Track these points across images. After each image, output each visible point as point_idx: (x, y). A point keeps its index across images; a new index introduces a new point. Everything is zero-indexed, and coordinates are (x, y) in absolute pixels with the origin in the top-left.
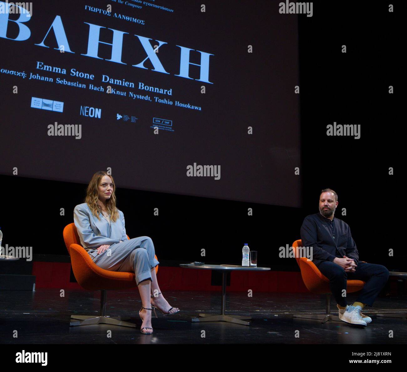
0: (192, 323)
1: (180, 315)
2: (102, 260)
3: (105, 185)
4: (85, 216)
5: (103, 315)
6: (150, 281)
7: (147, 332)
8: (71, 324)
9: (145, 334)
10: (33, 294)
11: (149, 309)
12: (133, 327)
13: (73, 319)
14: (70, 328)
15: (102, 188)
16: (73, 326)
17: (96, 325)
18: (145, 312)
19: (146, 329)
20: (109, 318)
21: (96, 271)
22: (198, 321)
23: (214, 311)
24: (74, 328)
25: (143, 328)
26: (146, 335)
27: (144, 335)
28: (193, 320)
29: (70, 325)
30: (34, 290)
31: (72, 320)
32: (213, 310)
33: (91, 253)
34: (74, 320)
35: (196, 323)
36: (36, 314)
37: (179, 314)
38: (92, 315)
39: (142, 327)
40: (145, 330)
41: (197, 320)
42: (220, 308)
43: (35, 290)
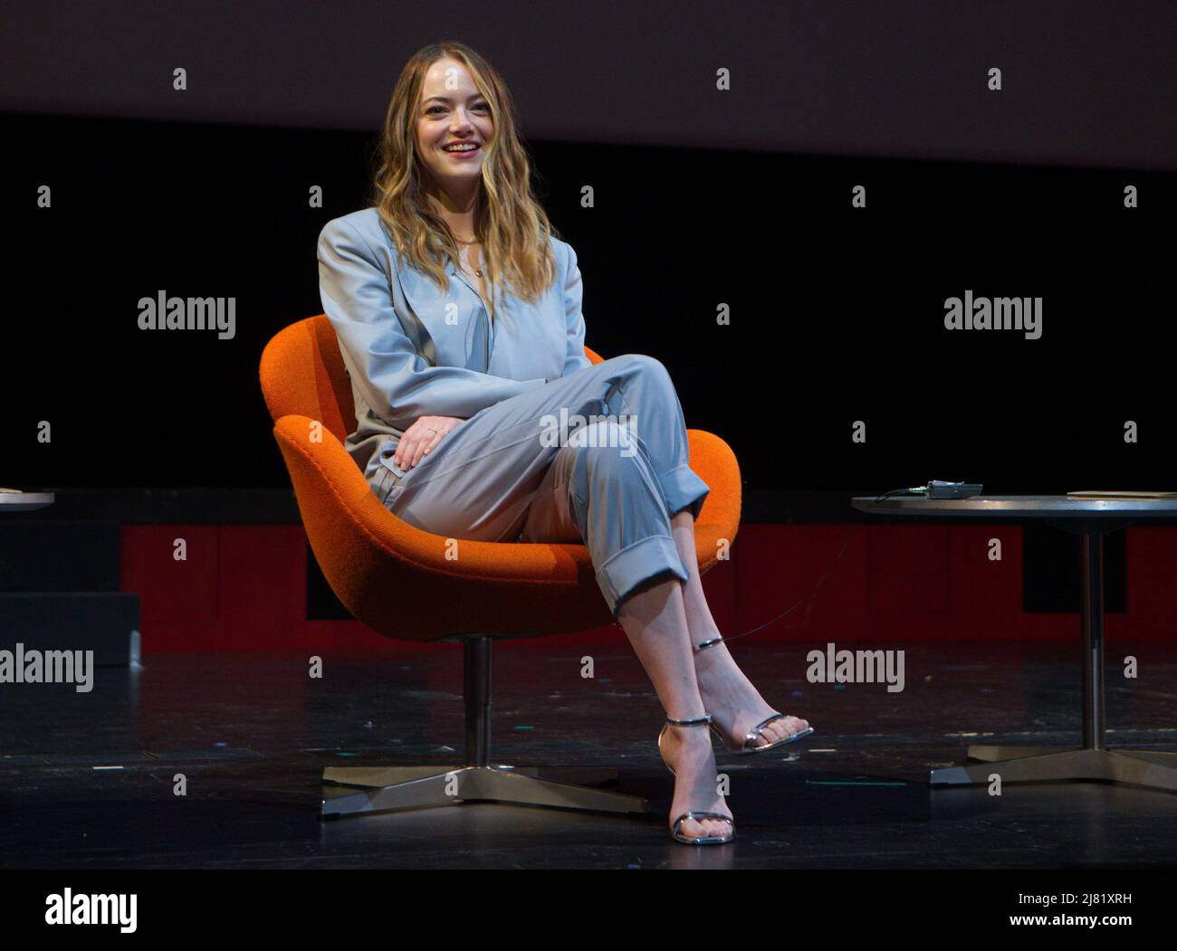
0: (933, 793)
1: (870, 756)
2: (429, 487)
3: (442, 108)
4: (368, 271)
5: (479, 761)
6: (677, 588)
7: (703, 834)
8: (328, 807)
9: (694, 845)
10: (135, 683)
11: (697, 723)
12: (632, 817)
13: (333, 784)
14: (323, 825)
15: (429, 126)
16: (335, 817)
17: (448, 808)
18: (678, 737)
19: (699, 820)
20: (509, 775)
21: (388, 544)
22: (966, 780)
23: (1044, 733)
24: (342, 824)
25: (684, 817)
26: (699, 850)
27: (691, 850)
28: (937, 776)
29: (323, 813)
30: (135, 665)
31: (327, 791)
32: (1037, 728)
33: (383, 461)
34: (338, 791)
35: (953, 793)
36: (155, 768)
37: (863, 752)
38: (425, 763)
39: (675, 813)
40: (692, 828)
41: (958, 775)
42: (1077, 720)
43: (143, 661)
